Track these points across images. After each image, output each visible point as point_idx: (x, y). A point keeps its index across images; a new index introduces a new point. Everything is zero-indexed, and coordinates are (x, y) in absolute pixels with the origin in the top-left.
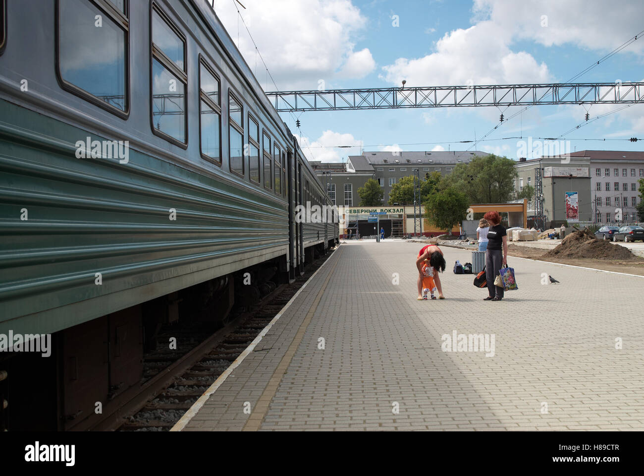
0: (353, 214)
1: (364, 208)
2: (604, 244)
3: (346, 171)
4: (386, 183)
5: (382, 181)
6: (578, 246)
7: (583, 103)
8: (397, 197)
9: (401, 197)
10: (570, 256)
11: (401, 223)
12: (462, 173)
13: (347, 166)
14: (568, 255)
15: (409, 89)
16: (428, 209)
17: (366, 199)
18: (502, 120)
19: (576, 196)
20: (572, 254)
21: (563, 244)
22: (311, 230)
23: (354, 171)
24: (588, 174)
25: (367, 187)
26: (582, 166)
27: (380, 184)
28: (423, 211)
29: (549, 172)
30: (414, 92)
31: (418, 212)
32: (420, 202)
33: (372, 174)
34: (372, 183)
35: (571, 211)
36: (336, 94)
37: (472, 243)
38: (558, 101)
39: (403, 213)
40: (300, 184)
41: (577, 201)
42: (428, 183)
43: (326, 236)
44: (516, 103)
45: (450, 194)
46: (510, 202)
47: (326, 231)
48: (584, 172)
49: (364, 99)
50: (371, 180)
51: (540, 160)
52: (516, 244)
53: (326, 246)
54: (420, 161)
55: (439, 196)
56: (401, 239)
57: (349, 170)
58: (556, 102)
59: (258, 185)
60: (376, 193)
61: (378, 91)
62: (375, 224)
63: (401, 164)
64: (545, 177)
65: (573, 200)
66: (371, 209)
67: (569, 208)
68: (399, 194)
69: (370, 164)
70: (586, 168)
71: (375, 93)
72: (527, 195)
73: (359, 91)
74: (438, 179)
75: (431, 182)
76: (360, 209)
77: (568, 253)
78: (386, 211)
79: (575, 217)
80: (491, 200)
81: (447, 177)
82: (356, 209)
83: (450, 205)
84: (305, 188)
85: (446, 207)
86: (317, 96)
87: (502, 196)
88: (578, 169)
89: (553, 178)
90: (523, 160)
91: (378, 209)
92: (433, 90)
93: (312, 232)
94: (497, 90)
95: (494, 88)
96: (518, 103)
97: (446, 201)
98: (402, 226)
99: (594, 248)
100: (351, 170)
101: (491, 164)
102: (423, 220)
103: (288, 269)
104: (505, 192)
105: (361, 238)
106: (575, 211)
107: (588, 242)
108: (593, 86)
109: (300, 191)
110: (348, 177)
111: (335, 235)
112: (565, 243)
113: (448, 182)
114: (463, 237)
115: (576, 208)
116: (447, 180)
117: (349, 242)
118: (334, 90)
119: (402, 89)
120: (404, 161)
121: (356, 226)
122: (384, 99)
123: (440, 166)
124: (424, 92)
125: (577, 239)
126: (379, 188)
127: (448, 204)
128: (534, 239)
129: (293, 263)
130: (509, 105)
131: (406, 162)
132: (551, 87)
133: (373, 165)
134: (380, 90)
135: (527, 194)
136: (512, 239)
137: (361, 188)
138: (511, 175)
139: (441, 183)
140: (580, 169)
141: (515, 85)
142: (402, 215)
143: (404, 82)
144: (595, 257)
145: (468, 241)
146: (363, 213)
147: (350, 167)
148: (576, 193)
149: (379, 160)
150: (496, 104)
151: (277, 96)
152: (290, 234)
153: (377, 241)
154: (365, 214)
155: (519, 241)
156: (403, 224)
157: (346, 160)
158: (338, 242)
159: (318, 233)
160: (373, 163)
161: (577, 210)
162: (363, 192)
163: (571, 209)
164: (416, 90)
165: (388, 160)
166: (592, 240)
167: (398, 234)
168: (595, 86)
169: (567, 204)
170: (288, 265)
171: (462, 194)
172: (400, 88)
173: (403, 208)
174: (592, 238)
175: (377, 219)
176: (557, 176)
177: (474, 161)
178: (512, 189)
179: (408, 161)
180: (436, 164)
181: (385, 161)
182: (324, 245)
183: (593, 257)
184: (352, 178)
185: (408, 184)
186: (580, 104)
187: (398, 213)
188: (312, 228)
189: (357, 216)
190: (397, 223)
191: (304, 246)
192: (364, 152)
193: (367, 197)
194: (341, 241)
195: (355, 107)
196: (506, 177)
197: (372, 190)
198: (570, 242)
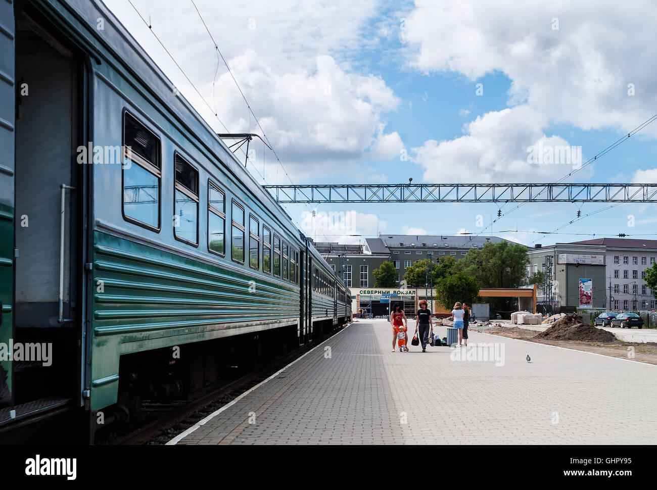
0: (367, 295)
1: (377, 290)
2: (589, 328)
3: (362, 253)
4: (402, 265)
5: (398, 263)
6: (566, 329)
7: (575, 201)
8: (411, 279)
9: (415, 280)
10: (558, 338)
11: (413, 304)
12: (475, 258)
13: (364, 248)
14: (556, 337)
15: (415, 185)
16: (439, 292)
17: (381, 280)
18: (499, 215)
19: (590, 283)
20: (559, 336)
21: (552, 327)
22: (319, 308)
23: (370, 253)
24: (603, 261)
25: (383, 268)
26: (597, 253)
27: (395, 266)
28: (435, 294)
29: (564, 258)
30: (420, 188)
31: (429, 295)
32: (432, 285)
33: (388, 257)
34: (387, 265)
35: (584, 297)
36: (349, 189)
37: (479, 325)
38: (551, 199)
39: (415, 295)
40: (310, 273)
41: (591, 287)
42: (442, 267)
43: (335, 314)
44: (513, 200)
45: (460, 279)
46: (521, 288)
47: (335, 310)
48: (599, 260)
49: (375, 194)
50: (386, 262)
51: (555, 247)
52: (520, 327)
53: (335, 322)
54: (435, 245)
55: (449, 280)
56: (412, 320)
57: (365, 252)
58: (550, 200)
59: (279, 278)
60: (391, 275)
61: (387, 187)
62: (386, 305)
63: (417, 248)
64: (559, 264)
65: (587, 287)
66: (384, 290)
67: (583, 295)
68: (413, 276)
69: (386, 247)
70: (601, 256)
71: (384, 188)
72: (538, 280)
73: (370, 186)
74: (451, 263)
75: (445, 266)
76: (374, 290)
77: (556, 335)
78: (399, 292)
79: (589, 303)
80: (502, 285)
81: (460, 262)
82: (370, 289)
83: (461, 289)
84: (314, 275)
85: (456, 290)
86: (332, 190)
87: (514, 281)
88: (592, 257)
89: (567, 265)
90: (538, 247)
91: (392, 291)
92: (438, 186)
93: (322, 309)
94: (496, 188)
95: (493, 186)
96: (515, 200)
97: (456, 284)
98: (414, 307)
99: (580, 331)
100: (367, 252)
101: (504, 250)
102: (434, 302)
103: (299, 335)
104: (516, 278)
105: (374, 317)
106: (589, 297)
107: (575, 326)
108: (586, 186)
109: (310, 278)
110: (364, 258)
111: (346, 313)
112: (554, 326)
113: (461, 266)
114: (472, 319)
115: (589, 294)
116: (460, 265)
117: (361, 321)
118: (348, 185)
119: (409, 186)
120: (420, 245)
121: (369, 306)
122: (392, 194)
123: (456, 250)
124: (429, 188)
125: (566, 323)
126: (394, 271)
127: (458, 288)
128: (538, 323)
129: (303, 332)
130: (506, 202)
131: (422, 246)
132: (546, 186)
133: (389, 248)
134: (389, 186)
135: (540, 280)
136: (517, 322)
137: (376, 270)
138: (523, 261)
139: (454, 267)
140: (595, 257)
141: (513, 184)
142: (414, 297)
143: (411, 180)
144: (580, 340)
145: (476, 323)
146: (377, 294)
147: (367, 249)
148: (591, 280)
149: (395, 243)
150: (495, 201)
151: (295, 189)
152: (301, 310)
153: (388, 320)
154: (378, 294)
155: (523, 324)
156: (415, 306)
157: (363, 242)
158: (350, 321)
159: (327, 311)
160: (389, 246)
161: (590, 297)
162: (379, 274)
163: (585, 295)
164: (422, 186)
165: (404, 243)
166: (579, 325)
167: (409, 315)
168: (588, 186)
169: (581, 291)
170: (299, 332)
171: (472, 278)
172: (407, 185)
173: (415, 290)
174: (579, 323)
175: (388, 300)
176: (572, 263)
177: (487, 247)
178: (524, 275)
179: (424, 245)
180: (451, 248)
181: (401, 244)
182: (333, 322)
183: (578, 339)
184: (368, 260)
185: (423, 267)
186: (573, 202)
187: (410, 295)
188: (321, 306)
189: (371, 297)
190: (409, 304)
191: (313, 320)
192: (380, 235)
193: (382, 279)
194: (354, 320)
195: (366, 200)
196: (518, 263)
197: (388, 273)
198: (559, 325)
